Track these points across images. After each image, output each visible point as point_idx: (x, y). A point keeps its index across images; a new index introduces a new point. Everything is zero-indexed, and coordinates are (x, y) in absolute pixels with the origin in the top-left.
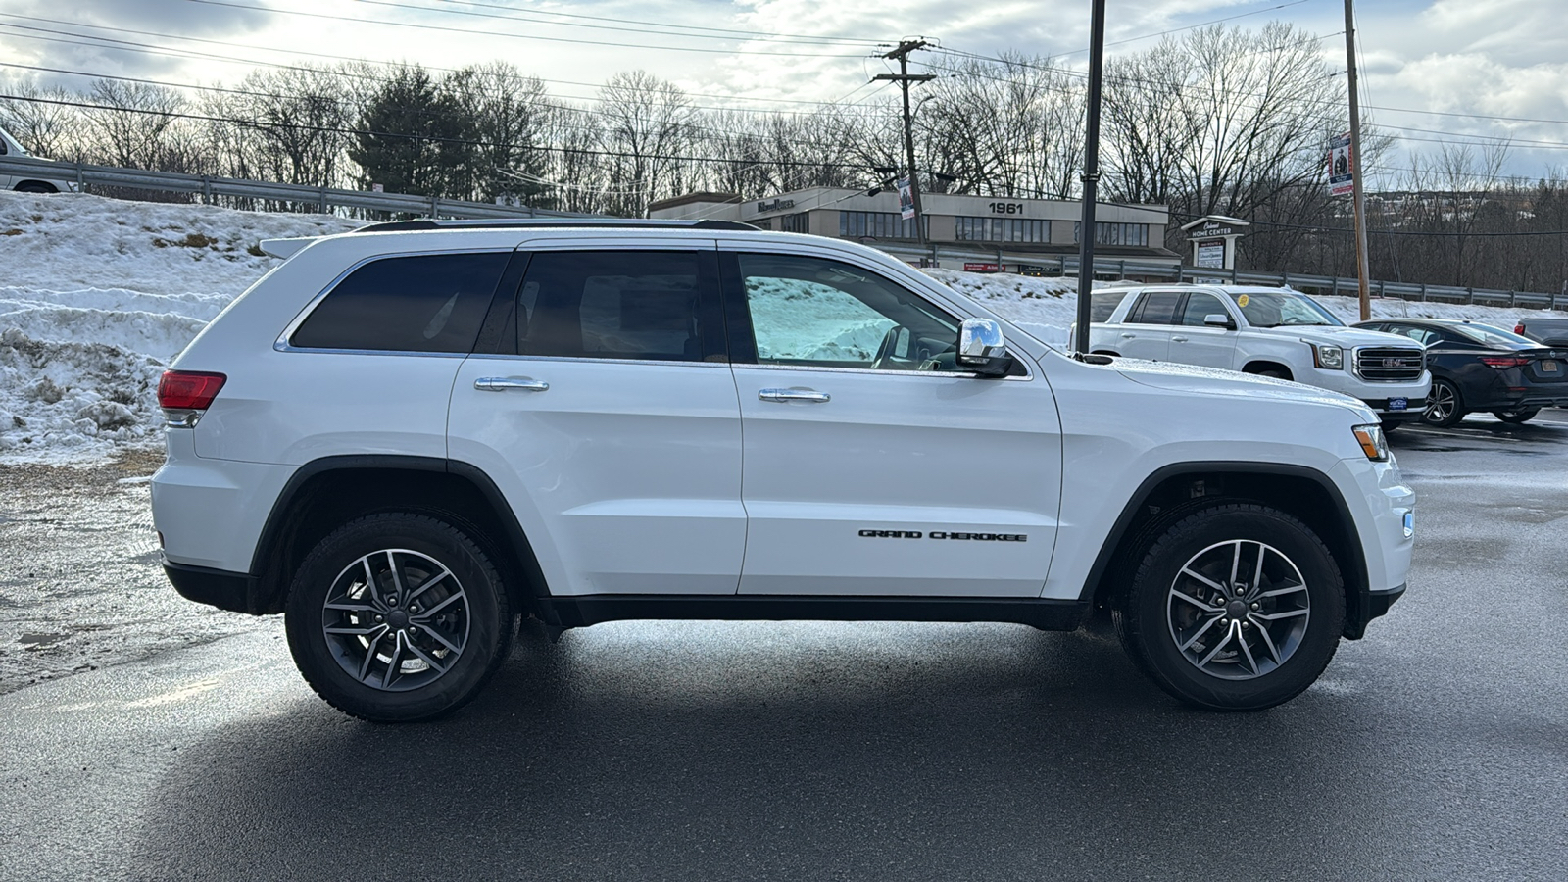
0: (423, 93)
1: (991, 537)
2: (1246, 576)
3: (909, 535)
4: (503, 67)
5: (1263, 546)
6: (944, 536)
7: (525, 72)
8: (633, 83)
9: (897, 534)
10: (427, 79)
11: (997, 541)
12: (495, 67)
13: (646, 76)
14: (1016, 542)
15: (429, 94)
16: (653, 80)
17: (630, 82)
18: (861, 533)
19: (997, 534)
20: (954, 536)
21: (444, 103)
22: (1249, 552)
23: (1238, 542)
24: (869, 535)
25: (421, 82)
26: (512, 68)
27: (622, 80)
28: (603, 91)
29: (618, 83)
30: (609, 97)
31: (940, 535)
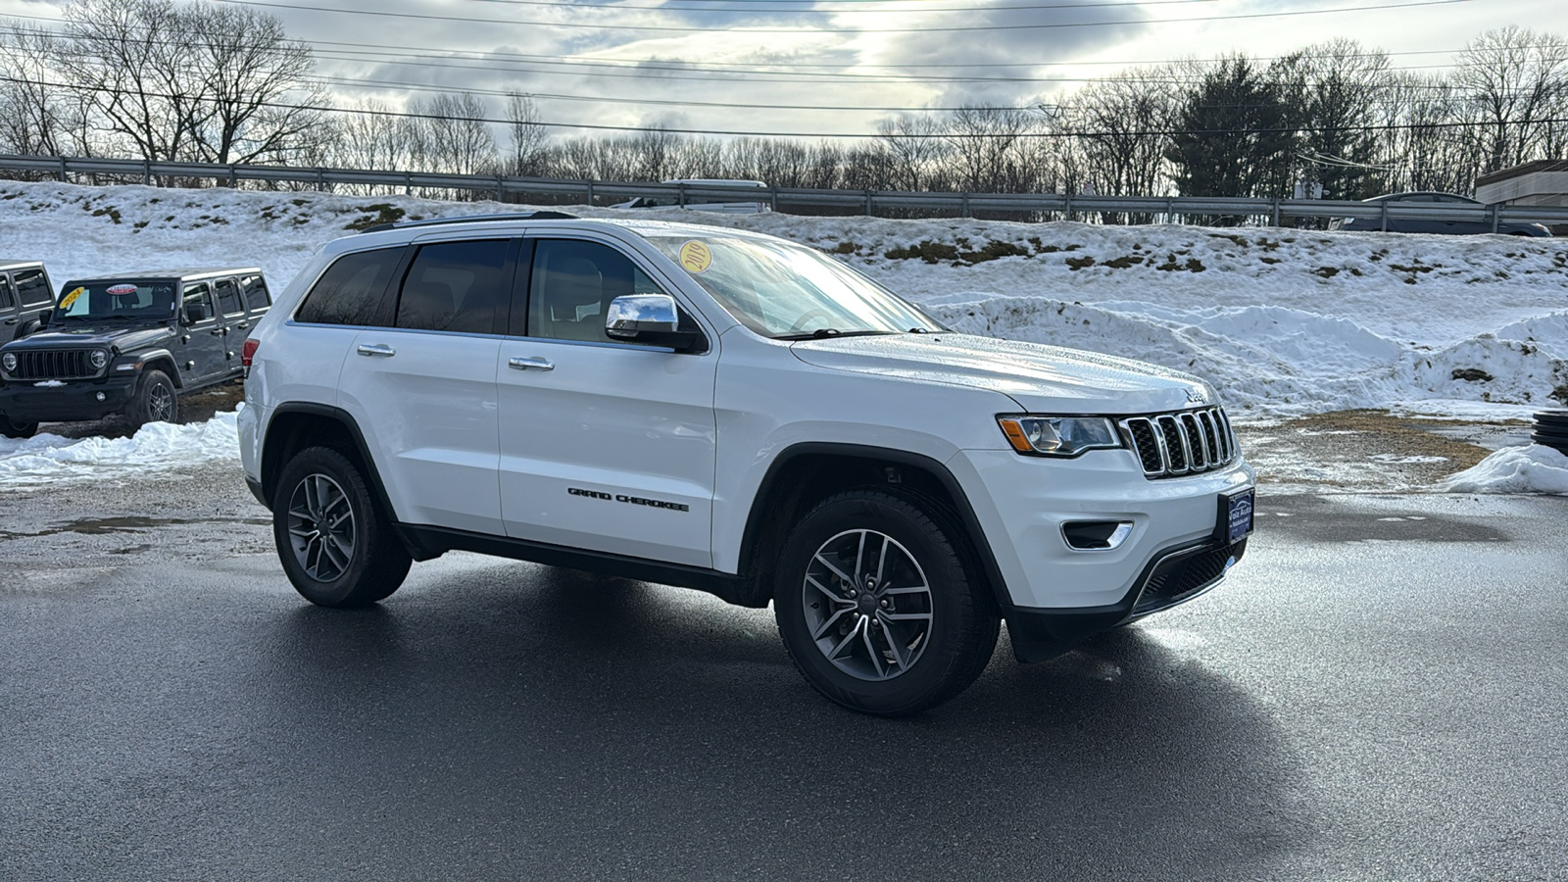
0: (1243, 84)
1: (662, 505)
2: (869, 567)
3: (602, 496)
4: (1342, 45)
5: (888, 538)
6: (626, 500)
7: (1367, 47)
8: (1501, 42)
9: (594, 495)
10: (1249, 69)
11: (665, 509)
12: (1333, 45)
13: (1519, 32)
14: (680, 512)
15: (1249, 85)
16: (1528, 35)
17: (1497, 41)
18: (570, 490)
19: (666, 501)
20: (634, 500)
21: (1264, 90)
22: (874, 542)
23: (864, 531)
24: (575, 493)
25: (1242, 71)
26: (1352, 44)
27: (1488, 40)
28: (1462, 56)
29: (1482, 44)
30: (1469, 61)
31: (623, 499)
